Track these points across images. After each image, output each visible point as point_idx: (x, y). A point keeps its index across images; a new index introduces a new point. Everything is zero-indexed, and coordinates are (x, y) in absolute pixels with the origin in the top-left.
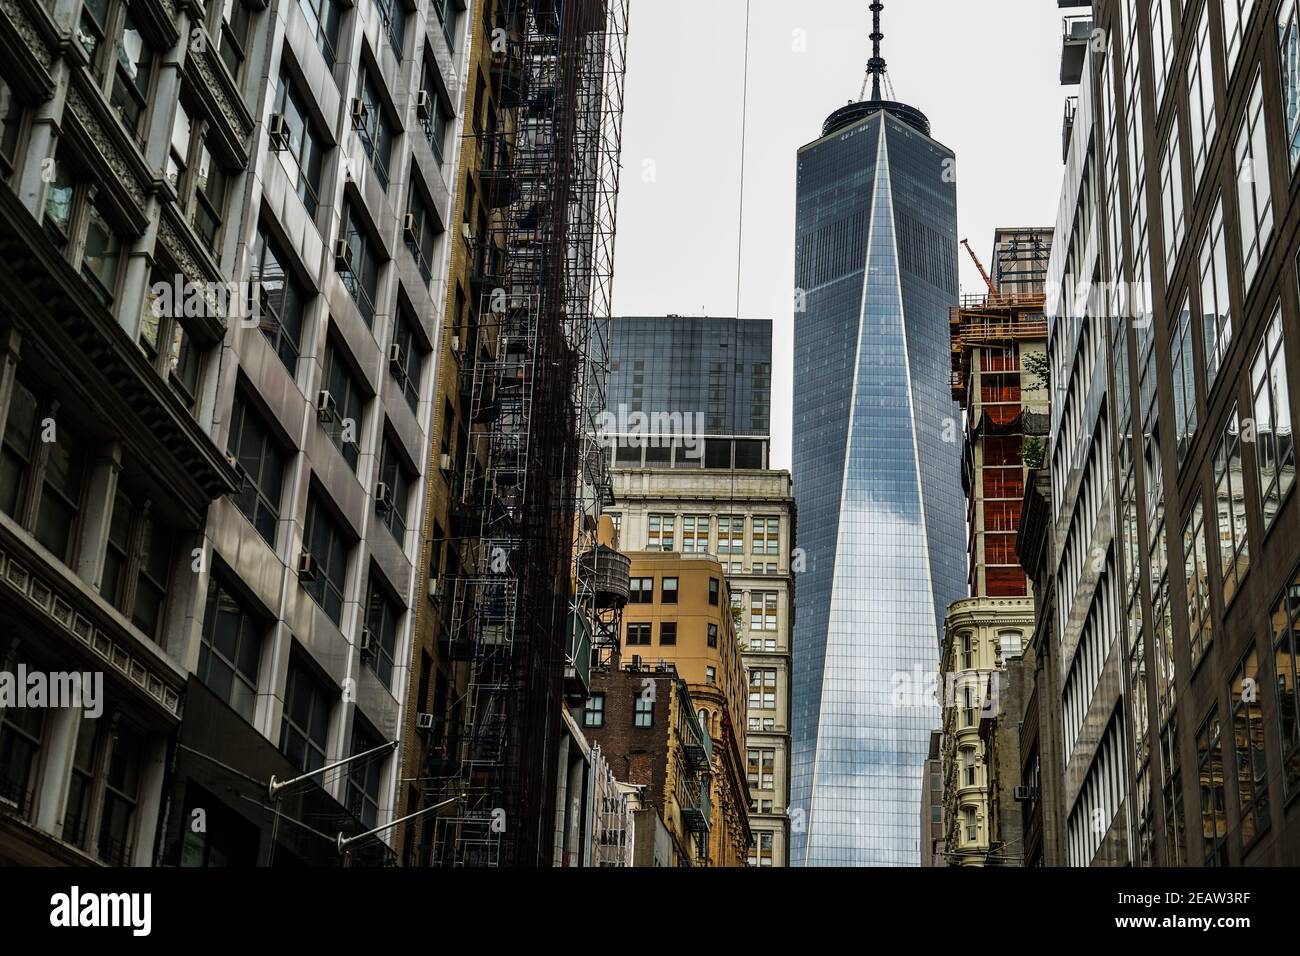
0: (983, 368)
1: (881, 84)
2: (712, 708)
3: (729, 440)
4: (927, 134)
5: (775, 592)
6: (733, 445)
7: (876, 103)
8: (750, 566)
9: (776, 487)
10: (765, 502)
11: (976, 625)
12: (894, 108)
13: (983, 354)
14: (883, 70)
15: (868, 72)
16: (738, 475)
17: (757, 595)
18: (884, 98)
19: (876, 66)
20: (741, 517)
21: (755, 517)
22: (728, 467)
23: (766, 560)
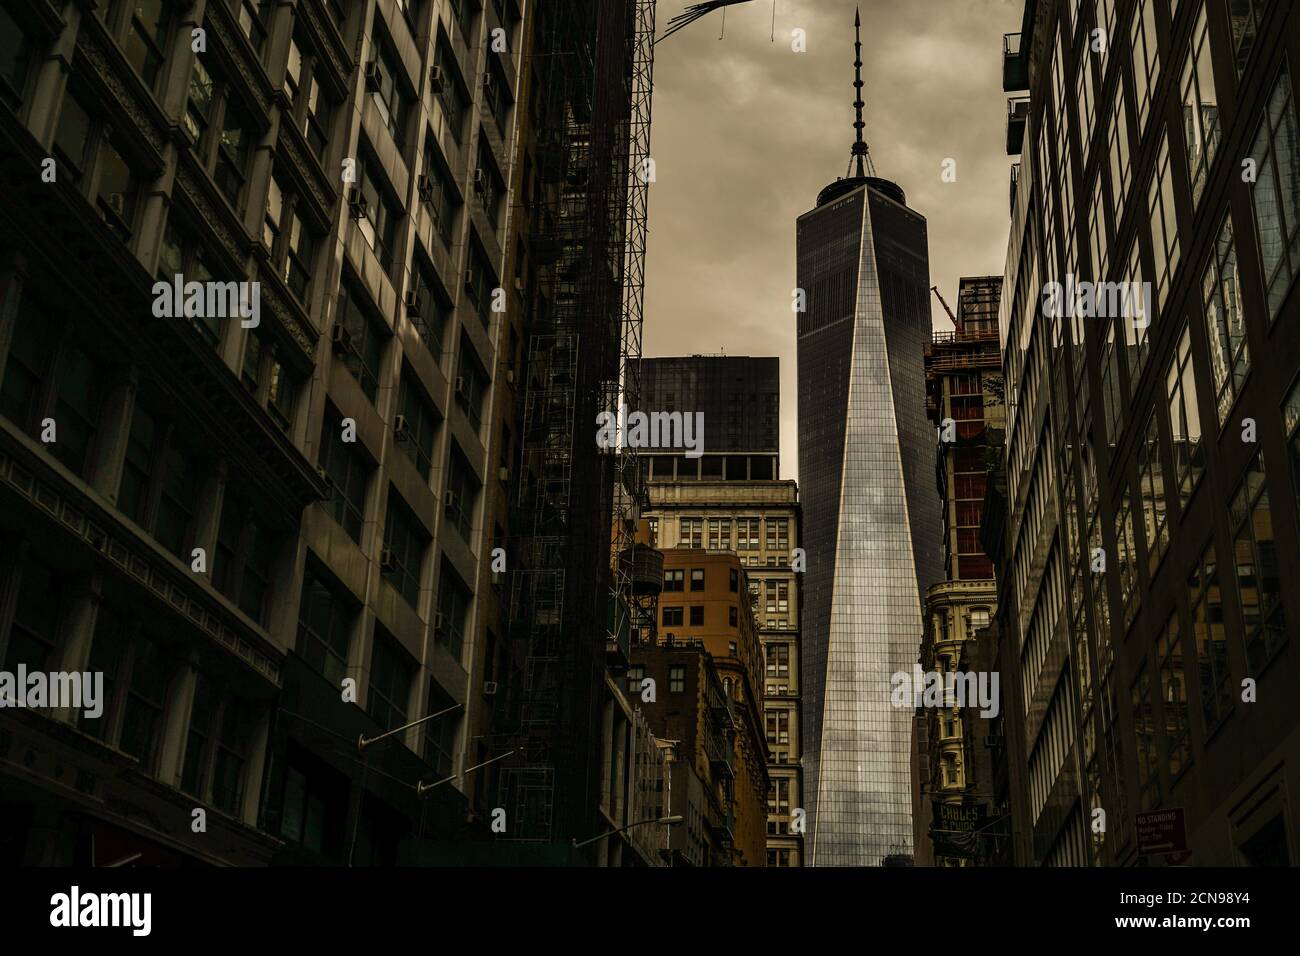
0: (952, 392)
1: (864, 163)
2: (735, 677)
3: (746, 456)
4: (904, 204)
5: (786, 582)
6: (749, 460)
7: (861, 179)
8: (765, 560)
9: (785, 494)
10: (776, 507)
11: (952, 603)
12: (875, 183)
13: (952, 381)
14: (867, 153)
15: (853, 154)
16: (753, 485)
17: (771, 583)
18: (866, 175)
19: (860, 148)
20: (757, 520)
21: (768, 519)
22: (745, 478)
23: (778, 554)
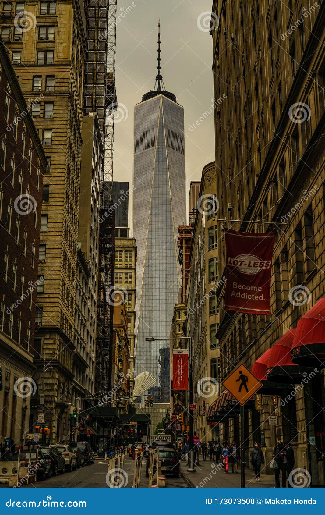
0: (185, 244)
1: (161, 84)
2: (122, 329)
3: (118, 229)
4: (176, 102)
5: (131, 273)
6: (119, 230)
7: (159, 92)
8: (124, 265)
9: (131, 243)
10: (128, 247)
11: (181, 309)
12: (165, 93)
13: (185, 240)
14: (162, 80)
15: (157, 80)
16: (121, 239)
17: (126, 273)
18: (162, 90)
19: (159, 78)
20: (122, 251)
21: (126, 251)
22: (118, 237)
23: (129, 263)
